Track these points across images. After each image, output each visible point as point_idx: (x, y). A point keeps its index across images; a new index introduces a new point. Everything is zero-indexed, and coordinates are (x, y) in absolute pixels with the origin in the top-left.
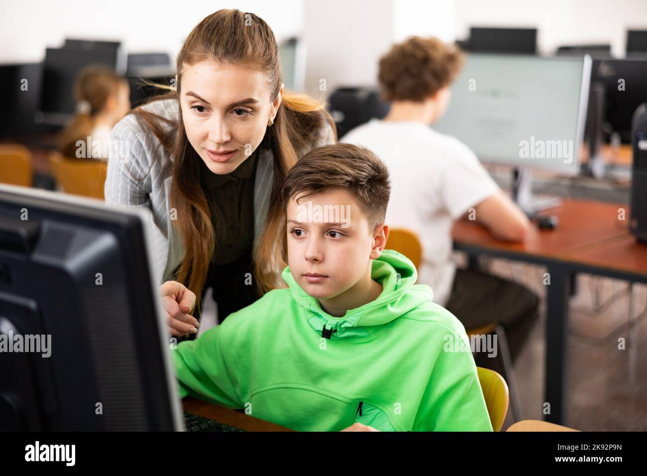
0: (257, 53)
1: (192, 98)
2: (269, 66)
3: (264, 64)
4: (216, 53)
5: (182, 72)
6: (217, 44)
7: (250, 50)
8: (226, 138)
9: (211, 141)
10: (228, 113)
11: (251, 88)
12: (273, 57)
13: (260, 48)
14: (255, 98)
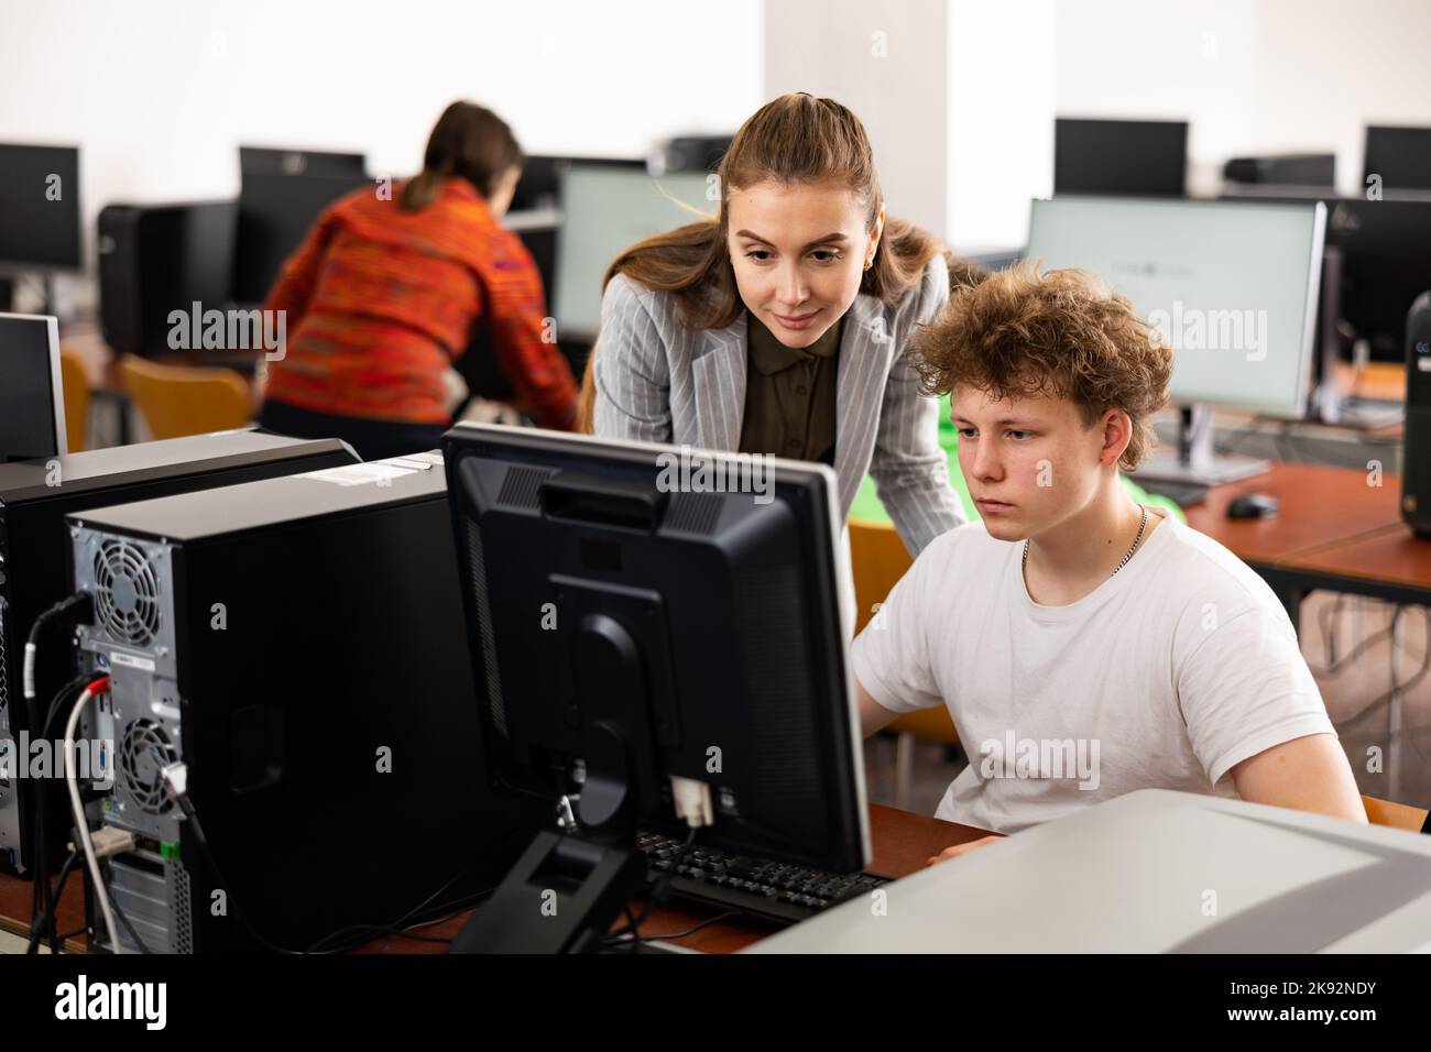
0: (841, 164)
1: (747, 240)
2: (861, 181)
3: (852, 179)
4: (779, 169)
5: (728, 199)
6: (779, 155)
7: (830, 160)
8: (801, 297)
9: (780, 301)
10: (803, 258)
11: (836, 218)
12: (866, 167)
13: (845, 154)
14: (843, 232)
